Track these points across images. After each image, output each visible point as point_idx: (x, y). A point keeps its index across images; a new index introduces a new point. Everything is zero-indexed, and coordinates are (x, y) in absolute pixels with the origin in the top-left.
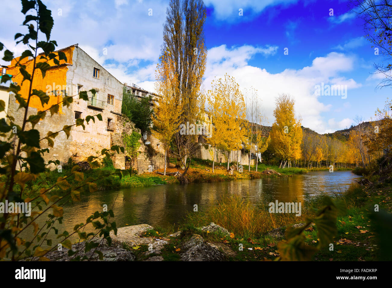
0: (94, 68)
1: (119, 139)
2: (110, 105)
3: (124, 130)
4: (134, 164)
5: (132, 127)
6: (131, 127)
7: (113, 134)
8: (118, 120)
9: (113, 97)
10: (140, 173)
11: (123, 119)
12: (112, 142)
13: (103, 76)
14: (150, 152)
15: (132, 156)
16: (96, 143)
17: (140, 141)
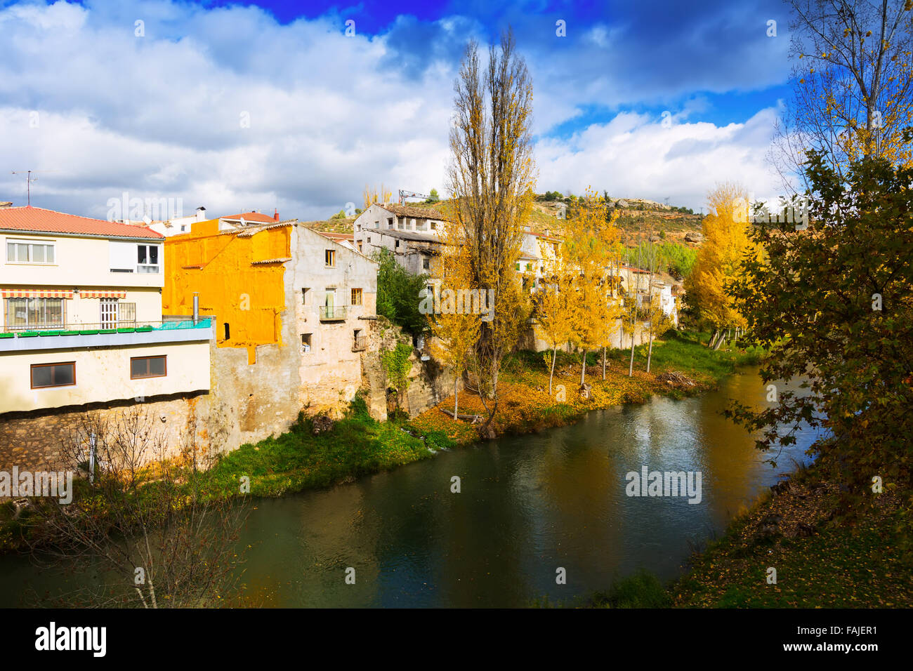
0: (327, 251)
1: (375, 362)
2: (356, 307)
3: (382, 344)
4: (402, 401)
5: (397, 337)
6: (394, 335)
7: (365, 353)
8: (371, 329)
9: (360, 290)
10: (413, 416)
11: (380, 324)
12: (364, 370)
13: (341, 259)
14: (431, 371)
15: (398, 387)
16: (338, 377)
17: (413, 357)
